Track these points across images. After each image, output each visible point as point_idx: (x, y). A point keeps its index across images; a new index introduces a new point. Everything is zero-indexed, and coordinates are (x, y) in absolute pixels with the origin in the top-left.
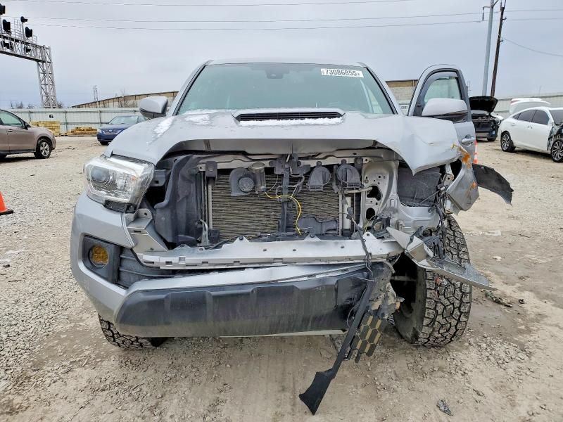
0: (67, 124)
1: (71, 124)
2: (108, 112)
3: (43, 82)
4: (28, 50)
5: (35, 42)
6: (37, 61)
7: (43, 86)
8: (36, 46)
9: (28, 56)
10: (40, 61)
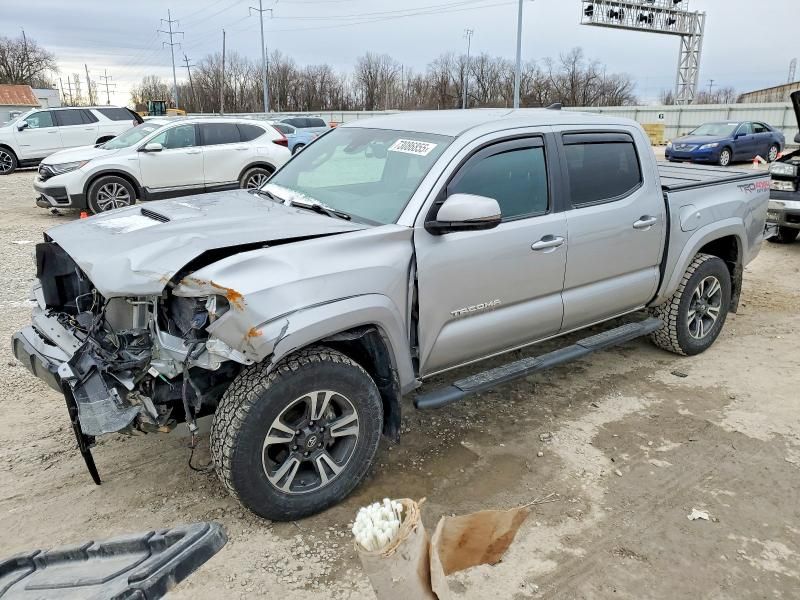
0: (679, 127)
1: (685, 127)
2: (742, 110)
3: (683, 66)
4: (672, 22)
5: (684, 9)
6: (682, 35)
7: (683, 71)
8: (685, 14)
9: (671, 30)
10: (686, 35)
